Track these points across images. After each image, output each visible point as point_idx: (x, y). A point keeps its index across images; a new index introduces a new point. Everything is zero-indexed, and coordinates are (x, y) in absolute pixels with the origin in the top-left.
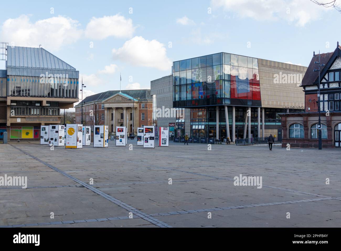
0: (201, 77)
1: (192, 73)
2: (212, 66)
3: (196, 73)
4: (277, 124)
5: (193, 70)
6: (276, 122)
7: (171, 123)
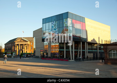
0: (57, 25)
1: (52, 23)
2: (63, 19)
3: (54, 23)
4: (102, 51)
5: (52, 22)
6: (101, 50)
7: (41, 50)
